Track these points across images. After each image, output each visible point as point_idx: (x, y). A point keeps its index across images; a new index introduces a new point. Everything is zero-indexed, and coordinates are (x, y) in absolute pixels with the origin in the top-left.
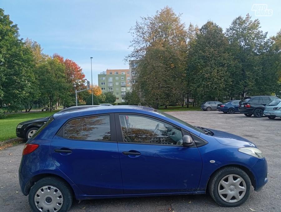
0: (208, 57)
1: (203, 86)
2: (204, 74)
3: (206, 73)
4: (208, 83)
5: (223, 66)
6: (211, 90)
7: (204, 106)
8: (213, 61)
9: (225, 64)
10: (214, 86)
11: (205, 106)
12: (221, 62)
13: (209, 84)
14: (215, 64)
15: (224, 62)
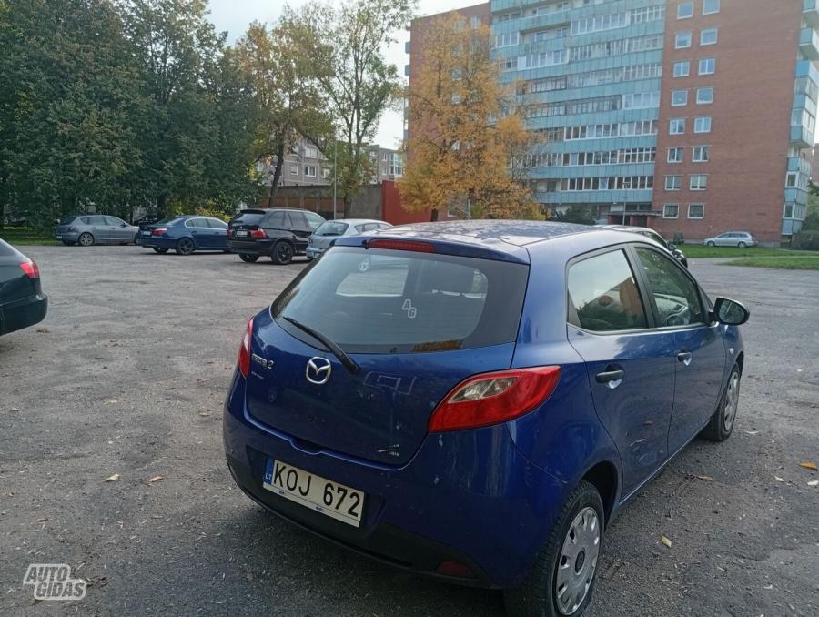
0: (63, 68)
1: (53, 162)
2: (56, 124)
3: (62, 121)
4: (72, 155)
5: (113, 104)
6: (81, 180)
7: (70, 230)
8: (81, 85)
9: (119, 100)
10: (91, 166)
11: (74, 230)
12: (107, 92)
13: (74, 158)
14: (88, 94)
15: (117, 94)
